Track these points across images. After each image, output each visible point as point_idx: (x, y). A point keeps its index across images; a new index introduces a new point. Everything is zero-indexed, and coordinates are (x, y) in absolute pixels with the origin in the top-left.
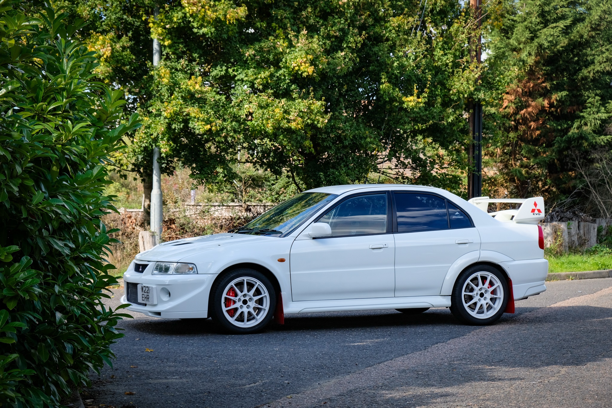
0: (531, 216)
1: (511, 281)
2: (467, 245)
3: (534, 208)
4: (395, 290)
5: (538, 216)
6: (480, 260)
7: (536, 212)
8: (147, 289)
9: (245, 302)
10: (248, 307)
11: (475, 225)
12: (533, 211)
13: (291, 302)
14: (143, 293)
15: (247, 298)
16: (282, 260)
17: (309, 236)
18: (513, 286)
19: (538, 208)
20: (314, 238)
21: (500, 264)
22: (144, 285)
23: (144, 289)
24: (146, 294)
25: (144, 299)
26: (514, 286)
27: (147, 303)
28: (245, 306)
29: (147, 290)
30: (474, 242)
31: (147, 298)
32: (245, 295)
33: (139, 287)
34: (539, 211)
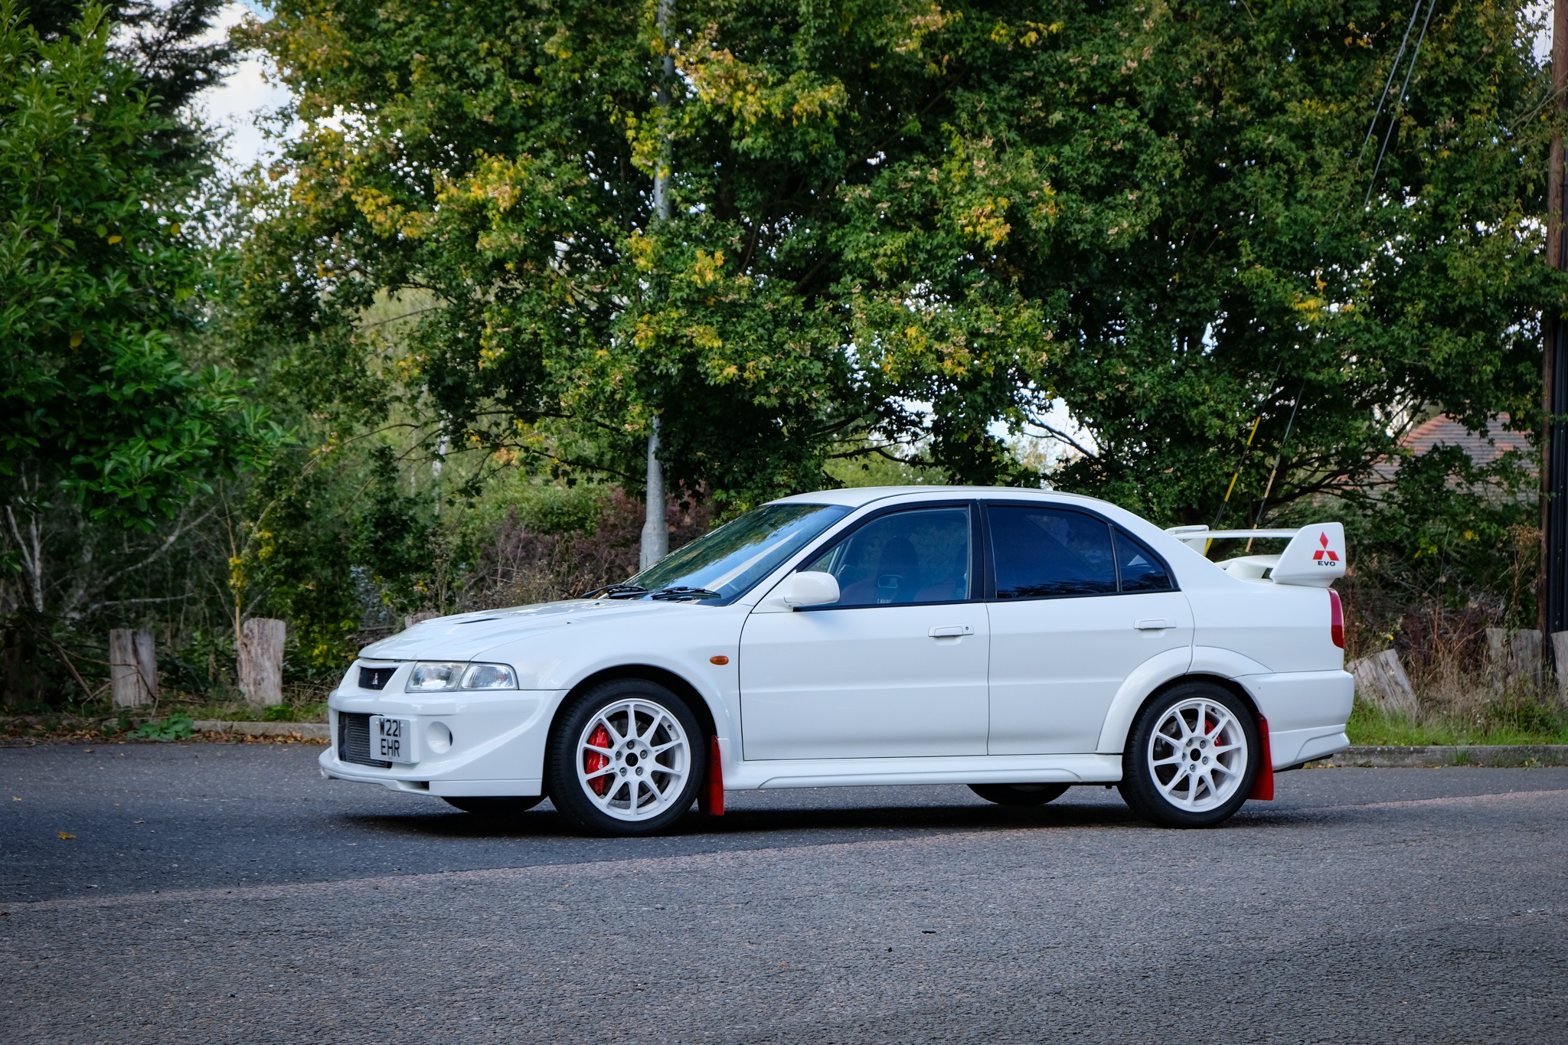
0: (1314, 567)
1: (1265, 721)
2: (1162, 633)
3: (1321, 548)
4: (988, 739)
5: (1329, 569)
6: (1193, 669)
7: (1326, 558)
8: (394, 726)
9: (632, 760)
10: (639, 771)
11: (1181, 585)
12: (1318, 555)
13: (741, 763)
14: (385, 737)
15: (637, 751)
16: (720, 661)
17: (785, 602)
18: (1271, 733)
19: (1329, 548)
20: (796, 610)
21: (1240, 680)
22: (387, 717)
23: (387, 726)
24: (392, 738)
25: (385, 750)
26: (1273, 735)
27: (394, 759)
28: (631, 770)
29: (394, 730)
30: (1179, 626)
31: (395, 748)
32: (631, 744)
33: (374, 722)
34: (1333, 556)
